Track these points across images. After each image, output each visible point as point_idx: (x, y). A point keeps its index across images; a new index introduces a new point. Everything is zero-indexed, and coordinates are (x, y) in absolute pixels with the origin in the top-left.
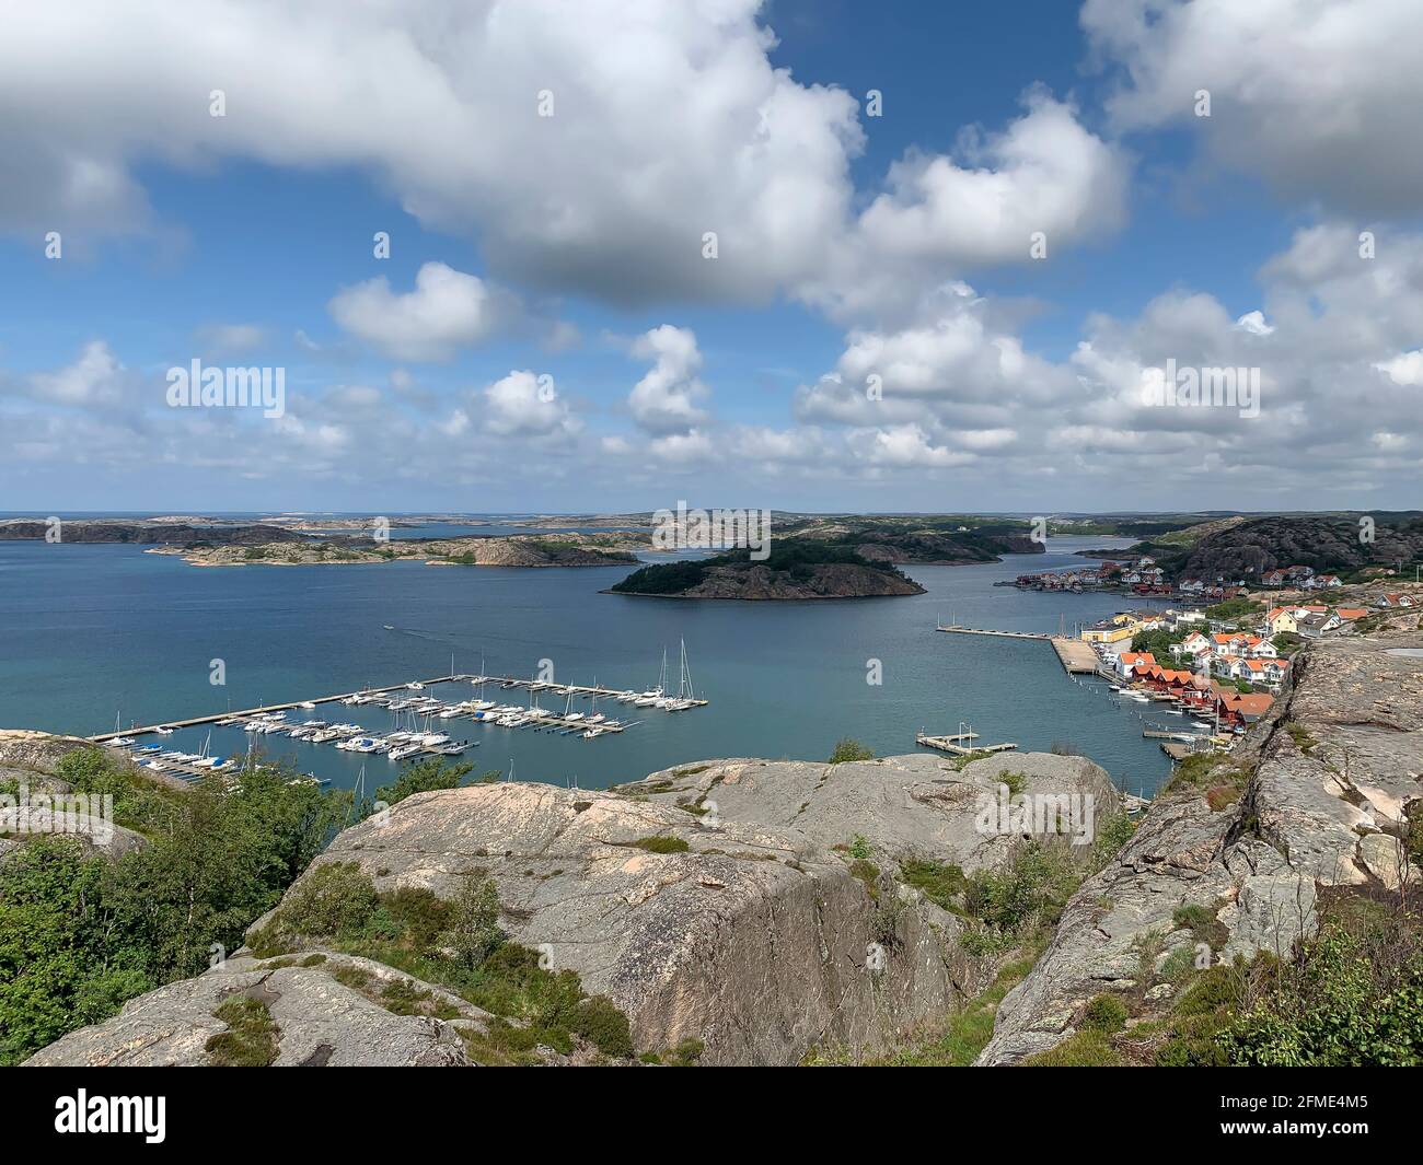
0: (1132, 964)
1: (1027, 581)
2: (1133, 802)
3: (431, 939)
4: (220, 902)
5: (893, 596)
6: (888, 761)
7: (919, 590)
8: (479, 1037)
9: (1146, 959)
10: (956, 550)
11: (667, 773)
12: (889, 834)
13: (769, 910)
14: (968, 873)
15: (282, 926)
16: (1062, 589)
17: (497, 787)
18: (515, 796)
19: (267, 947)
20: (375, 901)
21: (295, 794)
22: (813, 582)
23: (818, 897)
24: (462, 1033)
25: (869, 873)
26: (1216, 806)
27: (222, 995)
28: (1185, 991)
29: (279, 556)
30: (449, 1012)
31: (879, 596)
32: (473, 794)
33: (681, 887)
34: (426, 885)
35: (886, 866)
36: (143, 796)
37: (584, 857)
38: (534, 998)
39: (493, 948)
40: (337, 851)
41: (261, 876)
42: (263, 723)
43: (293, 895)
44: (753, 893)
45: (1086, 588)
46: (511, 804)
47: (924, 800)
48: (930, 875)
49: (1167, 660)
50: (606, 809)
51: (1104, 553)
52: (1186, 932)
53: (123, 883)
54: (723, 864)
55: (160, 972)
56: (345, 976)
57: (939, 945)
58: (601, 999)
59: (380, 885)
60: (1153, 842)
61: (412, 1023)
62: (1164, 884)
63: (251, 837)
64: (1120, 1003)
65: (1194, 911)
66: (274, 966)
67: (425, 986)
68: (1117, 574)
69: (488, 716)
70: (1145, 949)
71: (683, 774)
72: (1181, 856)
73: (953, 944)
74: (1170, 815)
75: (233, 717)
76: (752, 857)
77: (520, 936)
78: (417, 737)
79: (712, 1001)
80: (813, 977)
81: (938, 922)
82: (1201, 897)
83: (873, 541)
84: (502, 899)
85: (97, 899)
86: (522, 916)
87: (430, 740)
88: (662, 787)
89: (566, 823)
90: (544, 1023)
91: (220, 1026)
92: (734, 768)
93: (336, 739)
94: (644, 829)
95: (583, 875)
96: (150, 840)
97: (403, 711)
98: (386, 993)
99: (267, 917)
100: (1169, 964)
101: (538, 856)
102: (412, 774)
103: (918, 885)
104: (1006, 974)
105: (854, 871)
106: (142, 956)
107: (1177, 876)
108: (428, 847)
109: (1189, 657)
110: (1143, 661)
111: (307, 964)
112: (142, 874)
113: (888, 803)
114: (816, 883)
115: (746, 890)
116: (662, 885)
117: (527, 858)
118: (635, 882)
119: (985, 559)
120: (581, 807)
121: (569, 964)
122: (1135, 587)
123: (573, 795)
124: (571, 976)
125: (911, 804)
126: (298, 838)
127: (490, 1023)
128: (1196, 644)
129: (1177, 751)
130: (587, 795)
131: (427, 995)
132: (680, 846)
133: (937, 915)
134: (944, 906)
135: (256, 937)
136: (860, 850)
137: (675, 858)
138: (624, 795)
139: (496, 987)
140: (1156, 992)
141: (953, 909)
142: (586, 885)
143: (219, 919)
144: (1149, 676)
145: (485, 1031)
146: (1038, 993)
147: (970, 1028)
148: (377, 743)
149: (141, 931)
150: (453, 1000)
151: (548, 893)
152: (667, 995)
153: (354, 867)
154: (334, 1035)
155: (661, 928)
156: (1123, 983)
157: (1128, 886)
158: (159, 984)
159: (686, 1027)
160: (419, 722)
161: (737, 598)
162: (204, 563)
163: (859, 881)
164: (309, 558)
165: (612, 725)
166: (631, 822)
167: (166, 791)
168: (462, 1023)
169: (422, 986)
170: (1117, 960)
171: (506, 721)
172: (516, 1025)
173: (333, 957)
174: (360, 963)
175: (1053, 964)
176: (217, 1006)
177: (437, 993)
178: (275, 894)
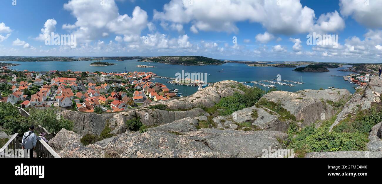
0: (352, 111)
1: (341, 70)
2: (351, 94)
3: (274, 107)
4: (252, 101)
5: (326, 72)
6: (325, 90)
7: (329, 71)
8: (279, 118)
9: (353, 110)
10: (333, 67)
11: (300, 91)
12: (325, 98)
13: (312, 106)
14: (334, 102)
15: (258, 104)
16: (345, 71)
17: (281, 91)
18: (283, 92)
19: (257, 105)
20: (268, 102)
21: (259, 90)
22: (317, 70)
23: (317, 104)
24: (278, 117)
25: (323, 102)
26: (360, 94)
27: (253, 110)
28: (357, 113)
29: (257, 65)
30: (276, 115)
31: (325, 72)
32: (278, 92)
33: (302, 103)
34: (273, 101)
35: (325, 101)
36: (245, 89)
37: (291, 99)
38: (285, 114)
39: (281, 108)
40: (264, 96)
41: (256, 98)
42: (255, 83)
43: (259, 101)
44: (310, 104)
45: (347, 71)
46: (282, 93)
47: (329, 94)
48: (330, 102)
49: (355, 79)
50: (293, 94)
51: (349, 67)
52: (358, 107)
53: (243, 97)
54: (307, 101)
55: (247, 106)
56: (265, 110)
57: (330, 109)
58: (293, 115)
59: (268, 101)
60: (354, 98)
61: (272, 115)
62: (355, 103)
63: (255, 94)
64: (351, 115)
65: (358, 105)
66: (258, 108)
67: (274, 112)
68: (351, 70)
69: (279, 84)
70: (353, 109)
71: (302, 91)
72: (357, 100)
73: (332, 109)
74: (356, 95)
75: (252, 82)
76: (310, 100)
77: (284, 107)
78: (271, 85)
79: (305, 115)
80: (317, 113)
81: (330, 107)
82: (359, 104)
83: (324, 65)
84: (282, 103)
85: (241, 98)
86: (284, 105)
87: (273, 86)
88: (299, 92)
89: (289, 96)
90: (286, 117)
91: (253, 113)
92: (308, 90)
93: (263, 85)
94: (298, 97)
95: (291, 101)
96: (246, 93)
97: (270, 83)
98: (269, 112)
99: (257, 103)
100: (356, 110)
101: (286, 99)
102: (272, 89)
103: (328, 103)
104: (338, 112)
105: (322, 102)
106: (245, 104)
107: (356, 102)
108: (273, 97)
109: (358, 79)
110: (353, 79)
111: (261, 108)
112: (245, 96)
113: (325, 94)
114: (317, 103)
115: (310, 103)
116: (300, 103)
117: (285, 99)
118: (297, 102)
119: (337, 68)
120: (291, 94)
121: (289, 111)
122: (352, 71)
123: (289, 93)
124: (289, 112)
125: (328, 94)
126: (260, 95)
127: (281, 116)
128: (359, 77)
129: (356, 89)
130: (291, 93)
131: (274, 113)
132: (302, 99)
133: (330, 106)
134: (331, 105)
135: (256, 104)
136: (322, 99)
137: (301, 100)
138: (295, 93)
139: (281, 113)
140: (354, 113)
141: (332, 106)
142: (291, 102)
143: (252, 102)
144: (353, 81)
145: (280, 117)
146: (342, 114)
147: (334, 118)
148: (267, 86)
149: (245, 102)
150: (277, 113)
151: (287, 103)
152: (300, 115)
153: (266, 99)
154: (264, 116)
155: (299, 107)
156: (351, 113)
157: (351, 103)
158: (246, 107)
159: (302, 118)
160: (272, 84)
161: (308, 71)
162: (250, 66)
163: (322, 103)
164: (260, 66)
165: (293, 85)
166: (296, 96)
167: (247, 89)
168: (278, 116)
169: (273, 112)
170: (350, 110)
171: (281, 84)
172: (283, 117)
173: (263, 108)
174: (267, 109)
175: (343, 111)
176: (252, 111)
177: (275, 113)
178: (257, 100)
